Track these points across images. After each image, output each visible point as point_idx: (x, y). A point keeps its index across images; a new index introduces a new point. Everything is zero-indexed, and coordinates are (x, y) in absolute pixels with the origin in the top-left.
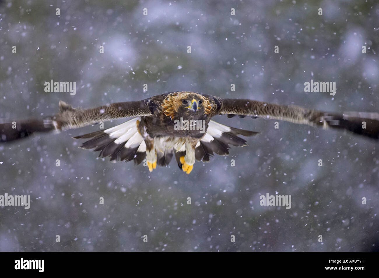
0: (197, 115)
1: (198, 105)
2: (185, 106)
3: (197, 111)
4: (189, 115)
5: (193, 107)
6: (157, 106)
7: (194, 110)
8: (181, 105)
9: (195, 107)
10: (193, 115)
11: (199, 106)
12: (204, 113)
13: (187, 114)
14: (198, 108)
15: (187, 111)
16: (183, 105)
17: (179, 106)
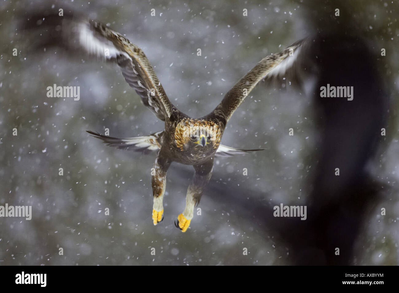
0: (207, 150)
1: (206, 140)
2: (194, 141)
3: (206, 146)
4: (198, 150)
5: (201, 142)
6: (176, 119)
7: (202, 145)
8: (190, 140)
9: (203, 142)
10: (202, 150)
11: (208, 141)
12: (213, 148)
13: (196, 149)
14: (206, 143)
15: (196, 147)
16: (191, 140)
17: (188, 141)
